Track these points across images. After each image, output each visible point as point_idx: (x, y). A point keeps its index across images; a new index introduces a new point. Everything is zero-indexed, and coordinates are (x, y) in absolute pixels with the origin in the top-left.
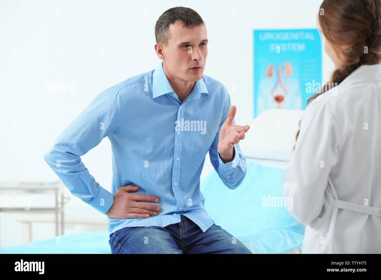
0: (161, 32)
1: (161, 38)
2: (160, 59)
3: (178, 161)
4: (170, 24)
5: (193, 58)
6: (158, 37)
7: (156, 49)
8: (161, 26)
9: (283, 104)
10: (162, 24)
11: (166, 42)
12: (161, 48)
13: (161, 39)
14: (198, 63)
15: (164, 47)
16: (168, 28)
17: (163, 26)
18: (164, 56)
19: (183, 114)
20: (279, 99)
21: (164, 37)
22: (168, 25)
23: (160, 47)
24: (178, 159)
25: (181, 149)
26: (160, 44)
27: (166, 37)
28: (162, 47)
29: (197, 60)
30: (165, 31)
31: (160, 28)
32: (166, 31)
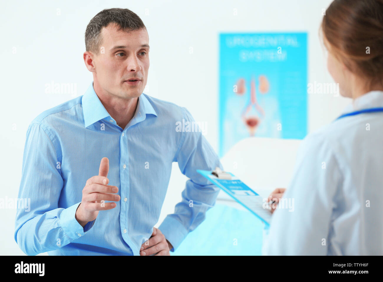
0: (92, 37)
1: (92, 44)
2: (89, 71)
3: (126, 202)
4: (102, 27)
5: (129, 69)
6: (88, 44)
7: (85, 58)
8: (92, 30)
9: (257, 130)
10: (93, 28)
11: (97, 50)
12: (91, 58)
13: (92, 46)
14: (135, 75)
15: (95, 55)
16: (100, 32)
17: (94, 31)
18: (94, 68)
19: (127, 142)
20: (251, 123)
21: (95, 43)
22: (100, 29)
23: (89, 57)
24: (126, 200)
25: (129, 187)
26: (90, 52)
27: (97, 44)
28: (92, 56)
29: (134, 71)
30: (96, 36)
31: (91, 32)
32: (98, 36)
